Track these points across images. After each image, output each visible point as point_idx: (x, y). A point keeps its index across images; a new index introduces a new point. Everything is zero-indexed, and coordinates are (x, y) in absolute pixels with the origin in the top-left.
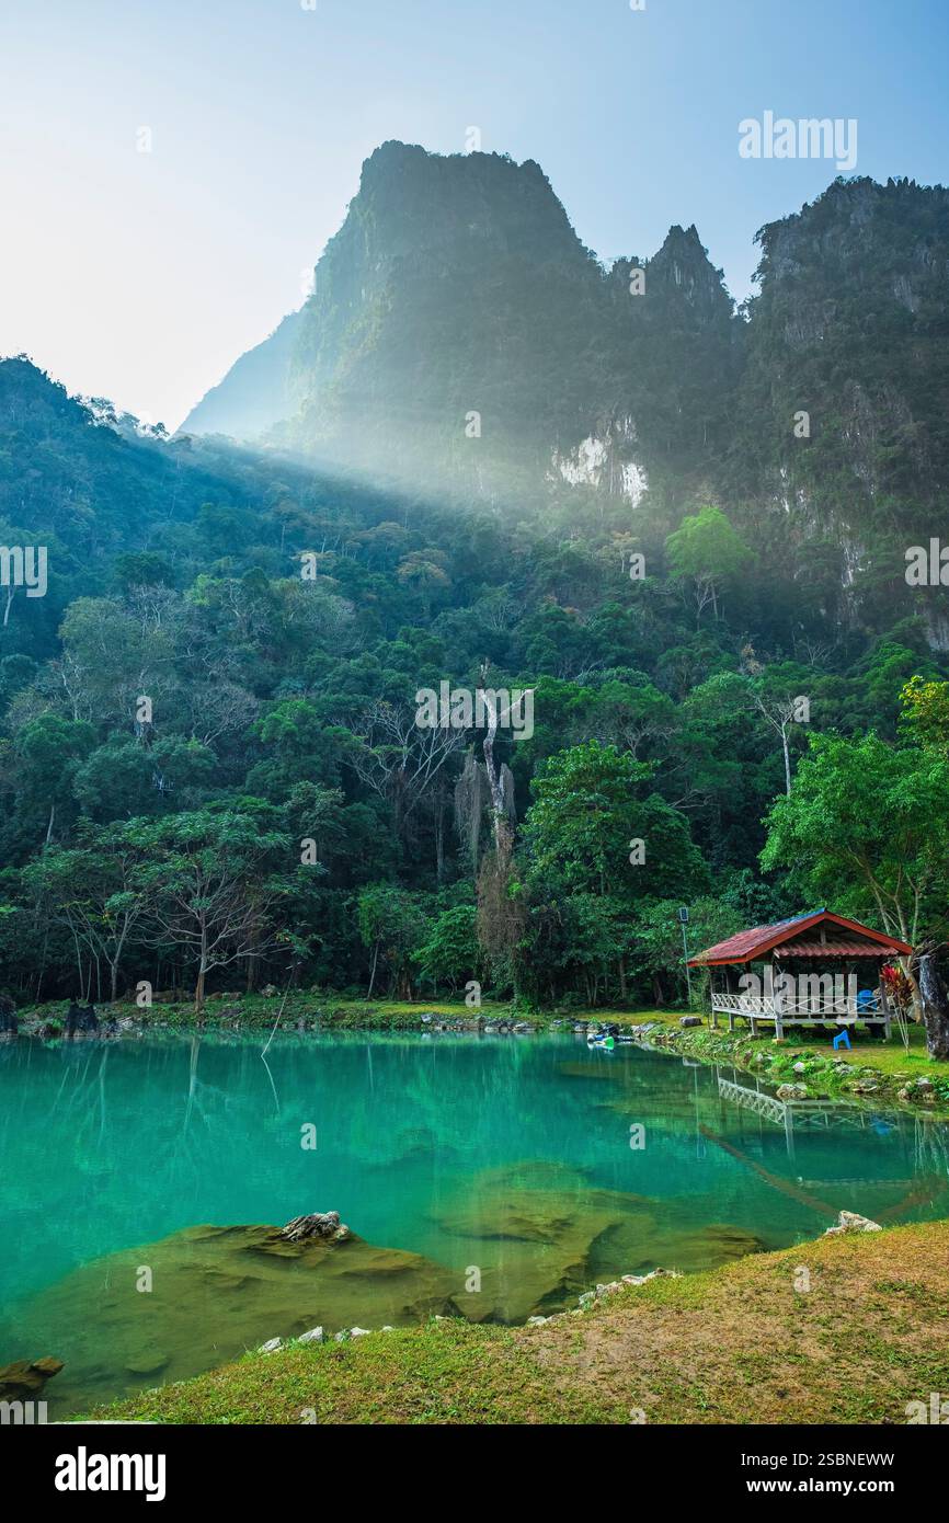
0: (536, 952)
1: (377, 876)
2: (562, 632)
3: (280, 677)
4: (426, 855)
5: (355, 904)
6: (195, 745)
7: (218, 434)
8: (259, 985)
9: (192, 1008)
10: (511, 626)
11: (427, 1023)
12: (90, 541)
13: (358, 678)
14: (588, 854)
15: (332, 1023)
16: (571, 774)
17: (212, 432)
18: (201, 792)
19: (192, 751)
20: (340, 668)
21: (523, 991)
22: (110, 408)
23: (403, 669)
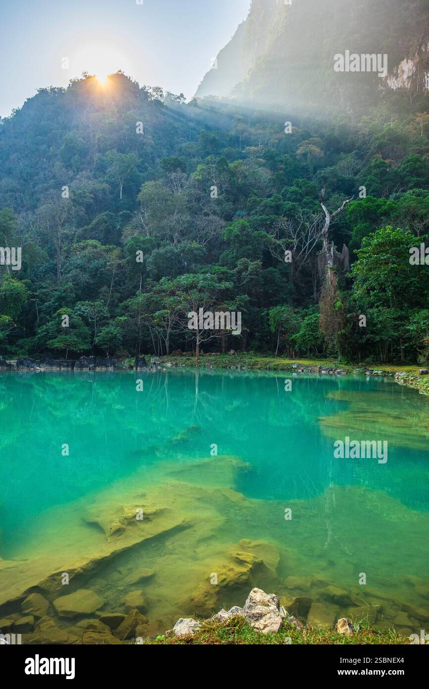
0: (350, 336)
1: (282, 302)
2: (383, 173)
3: (236, 210)
4: (308, 291)
5: (268, 314)
6: (195, 245)
7: (210, 96)
8: (227, 350)
9: (195, 359)
10: (356, 174)
11: (295, 368)
12: (154, 156)
13: (271, 207)
14: (383, 287)
15: (252, 367)
16: (375, 245)
17: (207, 95)
18: (199, 266)
19: (194, 247)
20: (263, 203)
21: (343, 354)
22: (161, 91)
23: (295, 200)
